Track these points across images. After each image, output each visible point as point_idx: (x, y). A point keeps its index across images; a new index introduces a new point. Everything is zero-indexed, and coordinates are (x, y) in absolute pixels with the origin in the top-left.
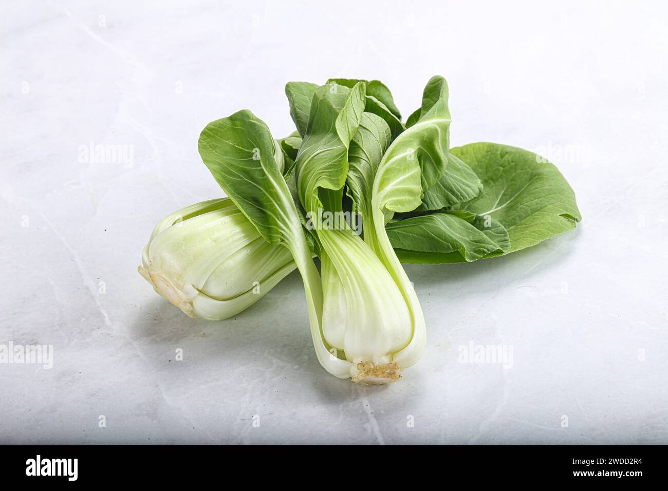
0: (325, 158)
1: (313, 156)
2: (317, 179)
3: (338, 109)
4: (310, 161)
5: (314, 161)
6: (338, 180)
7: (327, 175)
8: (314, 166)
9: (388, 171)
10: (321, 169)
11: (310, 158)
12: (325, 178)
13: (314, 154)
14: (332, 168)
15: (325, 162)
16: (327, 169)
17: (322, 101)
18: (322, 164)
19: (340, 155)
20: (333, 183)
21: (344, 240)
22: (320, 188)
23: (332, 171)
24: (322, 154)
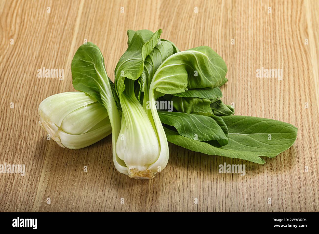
0: (132, 63)
1: (126, 61)
2: (126, 73)
3: (145, 41)
4: (125, 63)
5: (126, 63)
6: (136, 75)
7: (131, 72)
8: (126, 66)
9: (161, 72)
10: (129, 68)
11: (125, 62)
12: (130, 73)
13: (127, 60)
14: (134, 68)
15: (132, 65)
16: (132, 69)
17: (138, 36)
18: (130, 66)
19: (139, 62)
20: (134, 76)
21: (132, 104)
22: (126, 78)
23: (134, 70)
24: (131, 61)
